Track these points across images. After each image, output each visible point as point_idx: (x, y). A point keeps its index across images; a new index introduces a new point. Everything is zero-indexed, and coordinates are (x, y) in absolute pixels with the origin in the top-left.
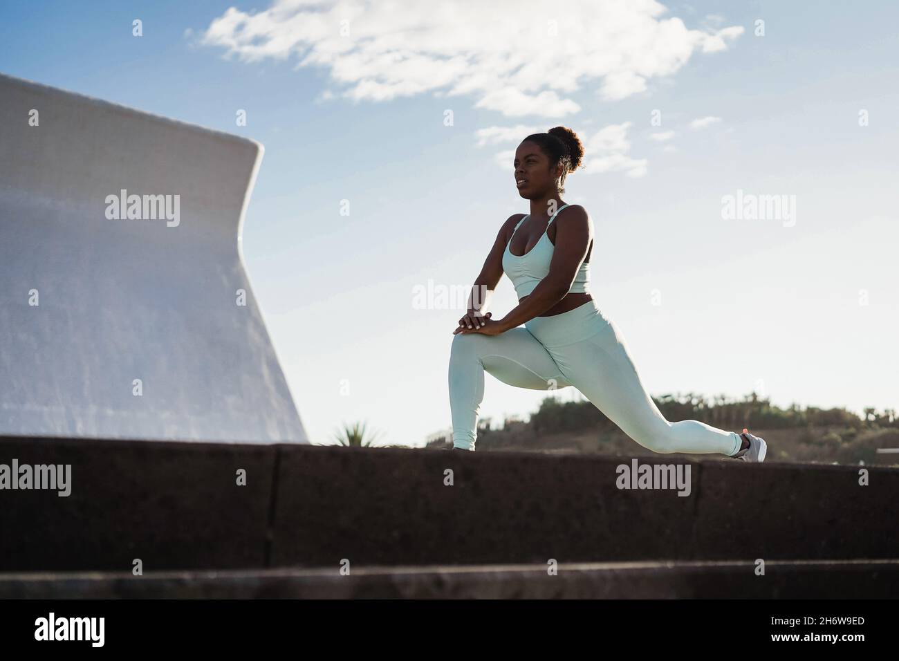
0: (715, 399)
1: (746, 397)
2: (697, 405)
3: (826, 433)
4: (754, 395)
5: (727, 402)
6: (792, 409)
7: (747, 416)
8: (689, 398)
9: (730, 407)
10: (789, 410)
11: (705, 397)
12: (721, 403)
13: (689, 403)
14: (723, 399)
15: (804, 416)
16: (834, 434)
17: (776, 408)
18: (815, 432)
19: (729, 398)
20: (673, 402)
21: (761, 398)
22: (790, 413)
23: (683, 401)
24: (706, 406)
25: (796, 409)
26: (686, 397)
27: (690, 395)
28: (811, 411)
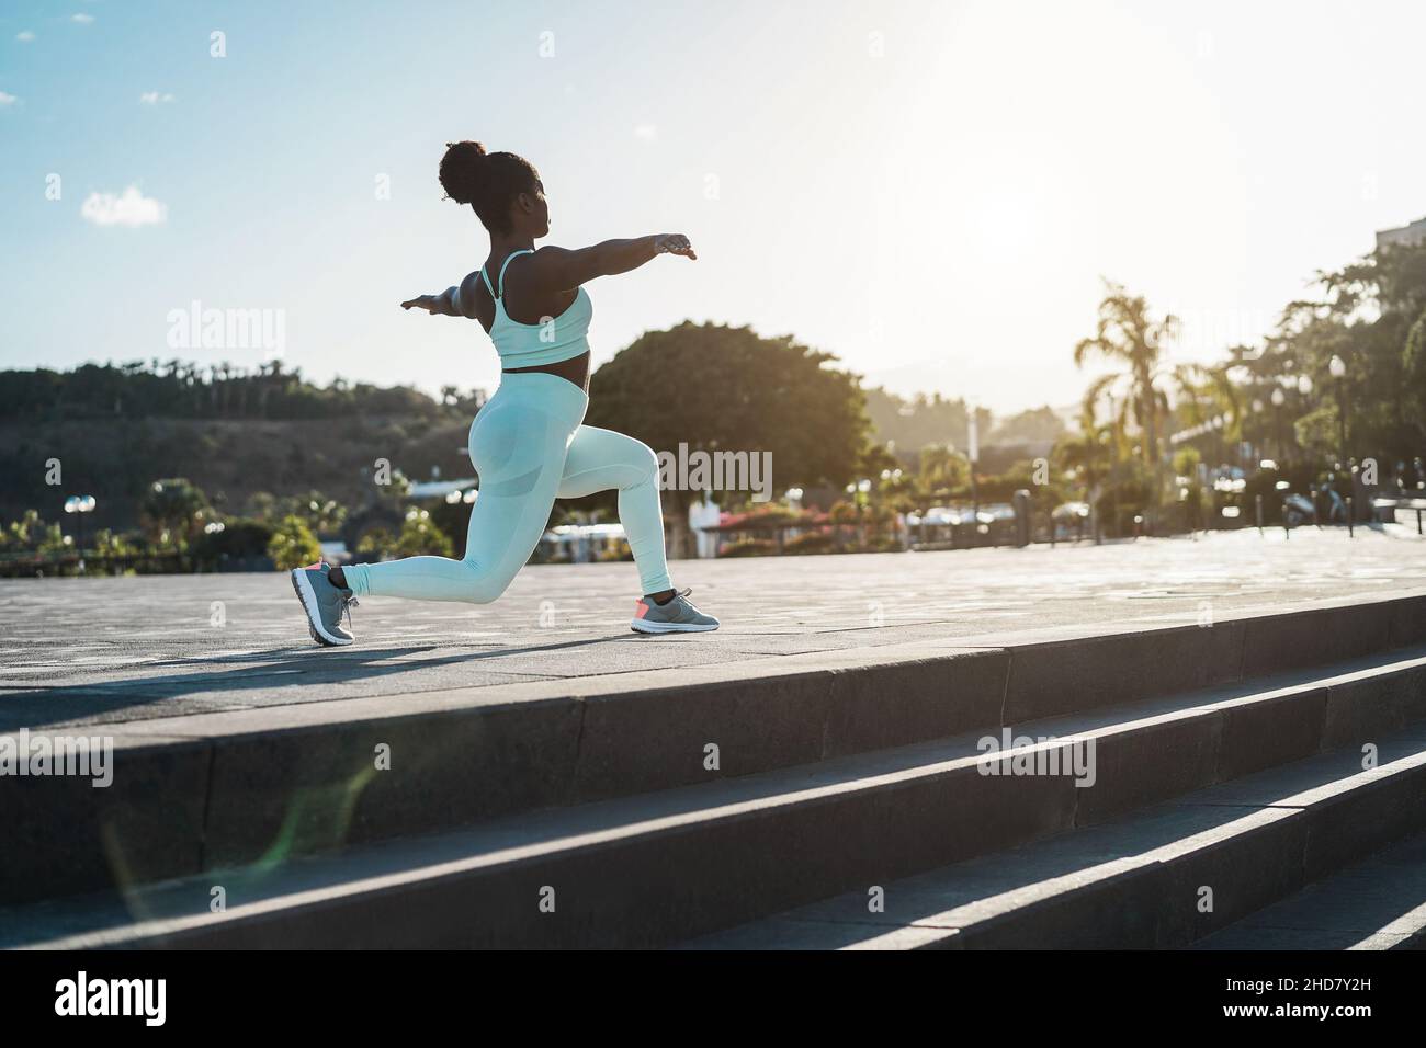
0: (213, 369)
1: (263, 368)
2: (185, 379)
3: (384, 425)
4: (276, 365)
5: (232, 375)
6: (333, 388)
7: (263, 399)
8: (172, 368)
9: (237, 384)
10: (328, 388)
11: (197, 368)
12: (222, 376)
13: (172, 376)
14: (226, 371)
15: (352, 398)
16: (397, 427)
17: (309, 385)
18: (369, 423)
19: (237, 370)
20: (145, 374)
21: (286, 370)
22: (330, 394)
23: (161, 372)
24: (198, 382)
25: (341, 386)
26: (166, 366)
27: (174, 363)
28: (362, 389)
